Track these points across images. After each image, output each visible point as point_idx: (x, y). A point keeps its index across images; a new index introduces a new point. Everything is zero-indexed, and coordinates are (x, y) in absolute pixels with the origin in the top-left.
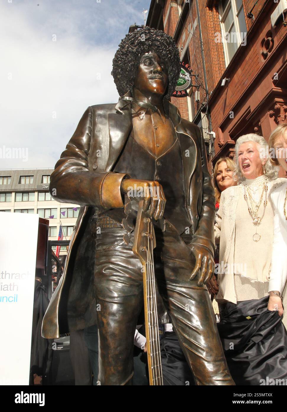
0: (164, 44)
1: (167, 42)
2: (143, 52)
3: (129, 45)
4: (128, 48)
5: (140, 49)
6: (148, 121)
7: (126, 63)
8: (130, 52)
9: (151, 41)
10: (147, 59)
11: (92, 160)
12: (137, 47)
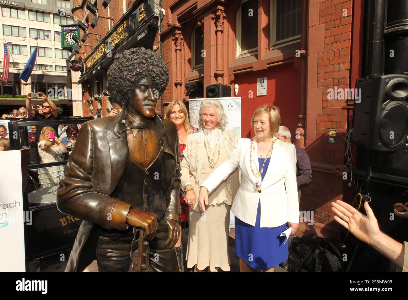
0: (159, 75)
1: (162, 73)
2: (140, 80)
3: (127, 73)
4: (126, 75)
5: (137, 78)
6: (141, 139)
7: (122, 86)
8: (128, 79)
9: (148, 71)
10: (142, 86)
11: (95, 181)
12: (135, 77)
